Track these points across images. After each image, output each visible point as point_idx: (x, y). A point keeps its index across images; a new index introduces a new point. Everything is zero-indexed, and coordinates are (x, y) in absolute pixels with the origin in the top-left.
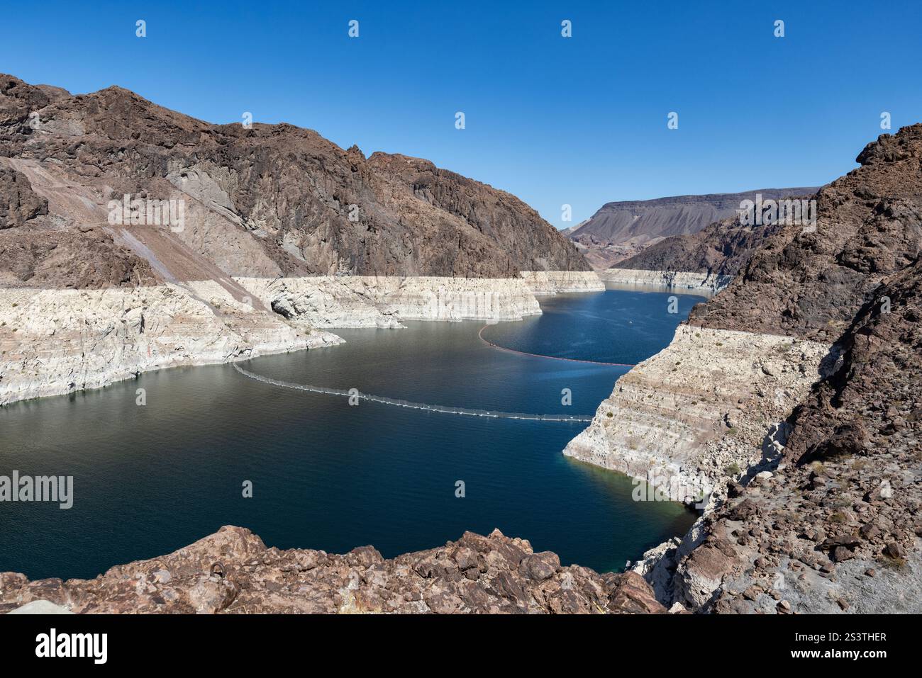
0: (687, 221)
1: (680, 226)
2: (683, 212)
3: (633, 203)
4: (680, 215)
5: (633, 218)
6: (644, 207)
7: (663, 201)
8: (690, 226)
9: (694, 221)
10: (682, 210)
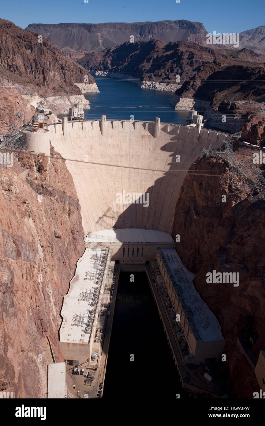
0: (75, 38)
1: (72, 40)
2: (72, 33)
3: (45, 26)
4: (71, 34)
5: (47, 34)
6: (52, 28)
7: (61, 26)
8: (77, 41)
9: (78, 38)
10: (71, 32)
